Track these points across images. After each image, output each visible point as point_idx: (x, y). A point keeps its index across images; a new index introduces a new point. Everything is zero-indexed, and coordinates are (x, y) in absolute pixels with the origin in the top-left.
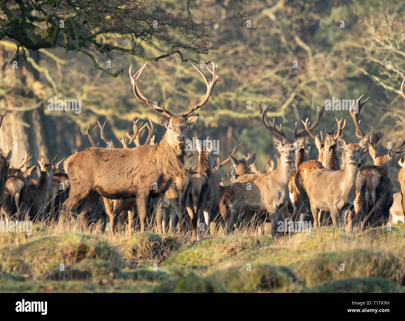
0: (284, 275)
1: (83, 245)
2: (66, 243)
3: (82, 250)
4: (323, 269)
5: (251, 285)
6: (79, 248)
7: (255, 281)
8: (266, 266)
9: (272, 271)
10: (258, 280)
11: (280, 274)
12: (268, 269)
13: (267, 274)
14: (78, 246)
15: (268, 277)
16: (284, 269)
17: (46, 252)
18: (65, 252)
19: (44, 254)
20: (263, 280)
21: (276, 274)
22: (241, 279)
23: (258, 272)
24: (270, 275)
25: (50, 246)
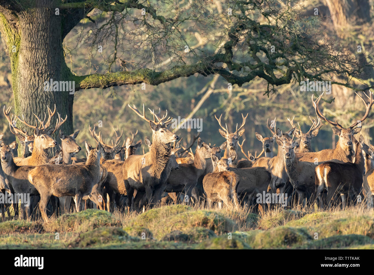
0: (301, 235)
1: (206, 218)
2: (195, 217)
3: (205, 221)
4: (337, 230)
5: (278, 241)
6: (203, 220)
7: (280, 239)
8: (289, 229)
9: (293, 232)
10: (283, 237)
11: (298, 233)
12: (289, 231)
13: (289, 233)
14: (202, 218)
15: (289, 236)
16: (301, 231)
17: (182, 223)
18: (193, 223)
19: (180, 225)
20: (286, 238)
21: (295, 234)
22: (272, 238)
23: (283, 232)
24: (291, 234)
25: (184, 219)
